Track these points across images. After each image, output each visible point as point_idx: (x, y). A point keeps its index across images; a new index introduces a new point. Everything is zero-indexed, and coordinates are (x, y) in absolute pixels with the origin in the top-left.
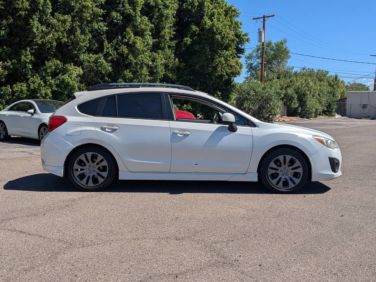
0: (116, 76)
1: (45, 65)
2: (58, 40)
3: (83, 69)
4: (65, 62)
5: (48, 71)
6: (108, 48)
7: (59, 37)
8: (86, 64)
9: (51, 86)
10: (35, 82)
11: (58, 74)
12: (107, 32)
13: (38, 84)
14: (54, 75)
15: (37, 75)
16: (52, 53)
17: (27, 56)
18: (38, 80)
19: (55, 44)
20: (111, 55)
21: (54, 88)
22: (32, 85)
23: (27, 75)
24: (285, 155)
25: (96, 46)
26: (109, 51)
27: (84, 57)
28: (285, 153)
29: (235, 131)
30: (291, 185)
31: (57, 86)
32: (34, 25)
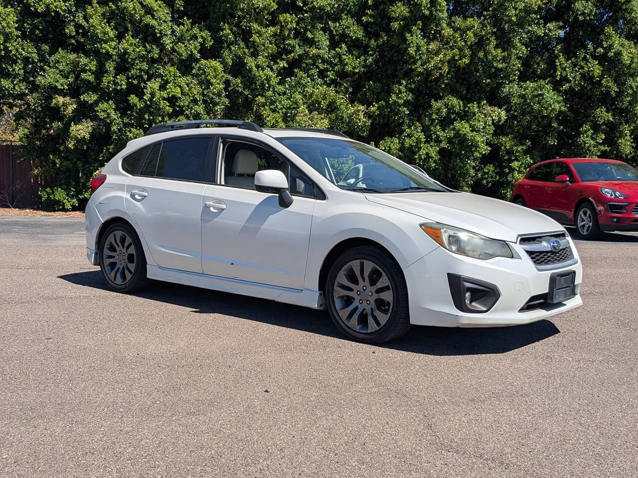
0: (577, 120)
1: (430, 107)
2: (452, 62)
3: (508, 111)
4: (466, 100)
5: (434, 116)
6: (564, 69)
7: (453, 58)
8: (515, 100)
9: (438, 141)
10: (413, 136)
11: (452, 122)
12: (565, 40)
13: (417, 139)
14: (446, 123)
15: (418, 124)
16: (443, 86)
17: (401, 94)
18: (417, 132)
19: (446, 69)
20: (569, 81)
21: (444, 145)
22: (407, 140)
23: (401, 124)
24: (362, 260)
25: (541, 67)
26: (567, 75)
27: (512, 89)
28: (362, 256)
29: (287, 207)
30: (372, 326)
31: (450, 141)
32: (412, 42)
